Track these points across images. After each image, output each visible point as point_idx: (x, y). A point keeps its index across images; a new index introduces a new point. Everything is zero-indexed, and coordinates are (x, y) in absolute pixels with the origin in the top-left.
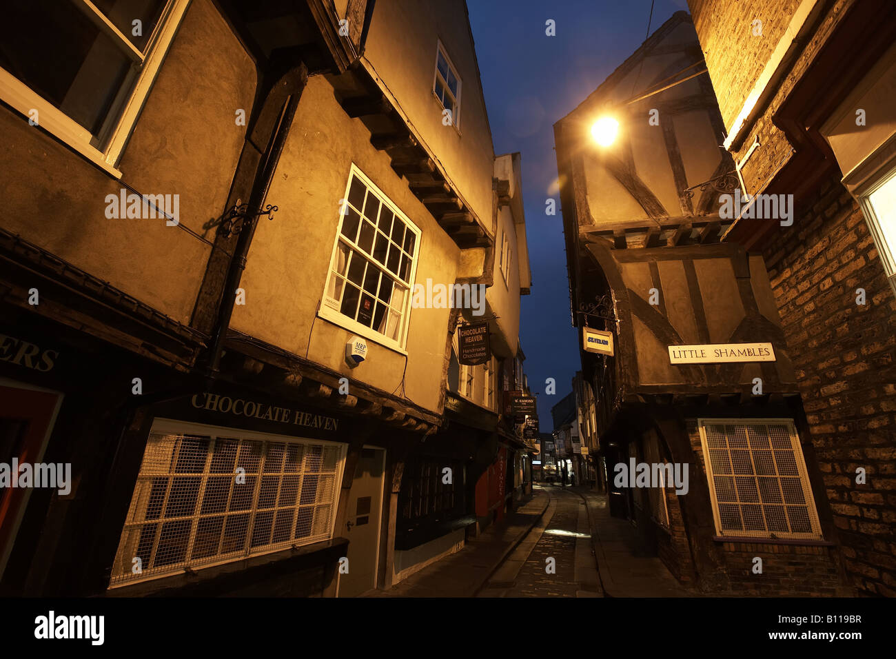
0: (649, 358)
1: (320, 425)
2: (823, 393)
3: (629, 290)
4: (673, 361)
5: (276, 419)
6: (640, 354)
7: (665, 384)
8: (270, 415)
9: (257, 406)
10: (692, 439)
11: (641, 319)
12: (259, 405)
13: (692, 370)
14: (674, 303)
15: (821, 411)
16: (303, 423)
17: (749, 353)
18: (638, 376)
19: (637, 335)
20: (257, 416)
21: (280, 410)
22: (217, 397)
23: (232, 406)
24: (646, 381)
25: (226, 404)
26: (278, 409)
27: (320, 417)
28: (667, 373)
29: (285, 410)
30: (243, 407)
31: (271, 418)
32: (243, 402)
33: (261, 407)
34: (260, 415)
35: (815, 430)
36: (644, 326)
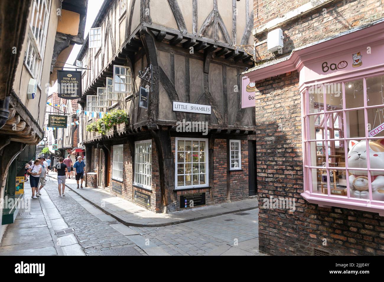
0: (164, 106)
2: (265, 139)
3: (160, 67)
4: (174, 109)
6: (160, 103)
7: (169, 121)
10: (172, 147)
11: (163, 84)
13: (181, 115)
14: (178, 79)
15: (263, 145)
17: (203, 109)
18: (158, 115)
19: (160, 93)
24: (161, 118)
28: (170, 116)
35: (259, 151)
36: (164, 89)
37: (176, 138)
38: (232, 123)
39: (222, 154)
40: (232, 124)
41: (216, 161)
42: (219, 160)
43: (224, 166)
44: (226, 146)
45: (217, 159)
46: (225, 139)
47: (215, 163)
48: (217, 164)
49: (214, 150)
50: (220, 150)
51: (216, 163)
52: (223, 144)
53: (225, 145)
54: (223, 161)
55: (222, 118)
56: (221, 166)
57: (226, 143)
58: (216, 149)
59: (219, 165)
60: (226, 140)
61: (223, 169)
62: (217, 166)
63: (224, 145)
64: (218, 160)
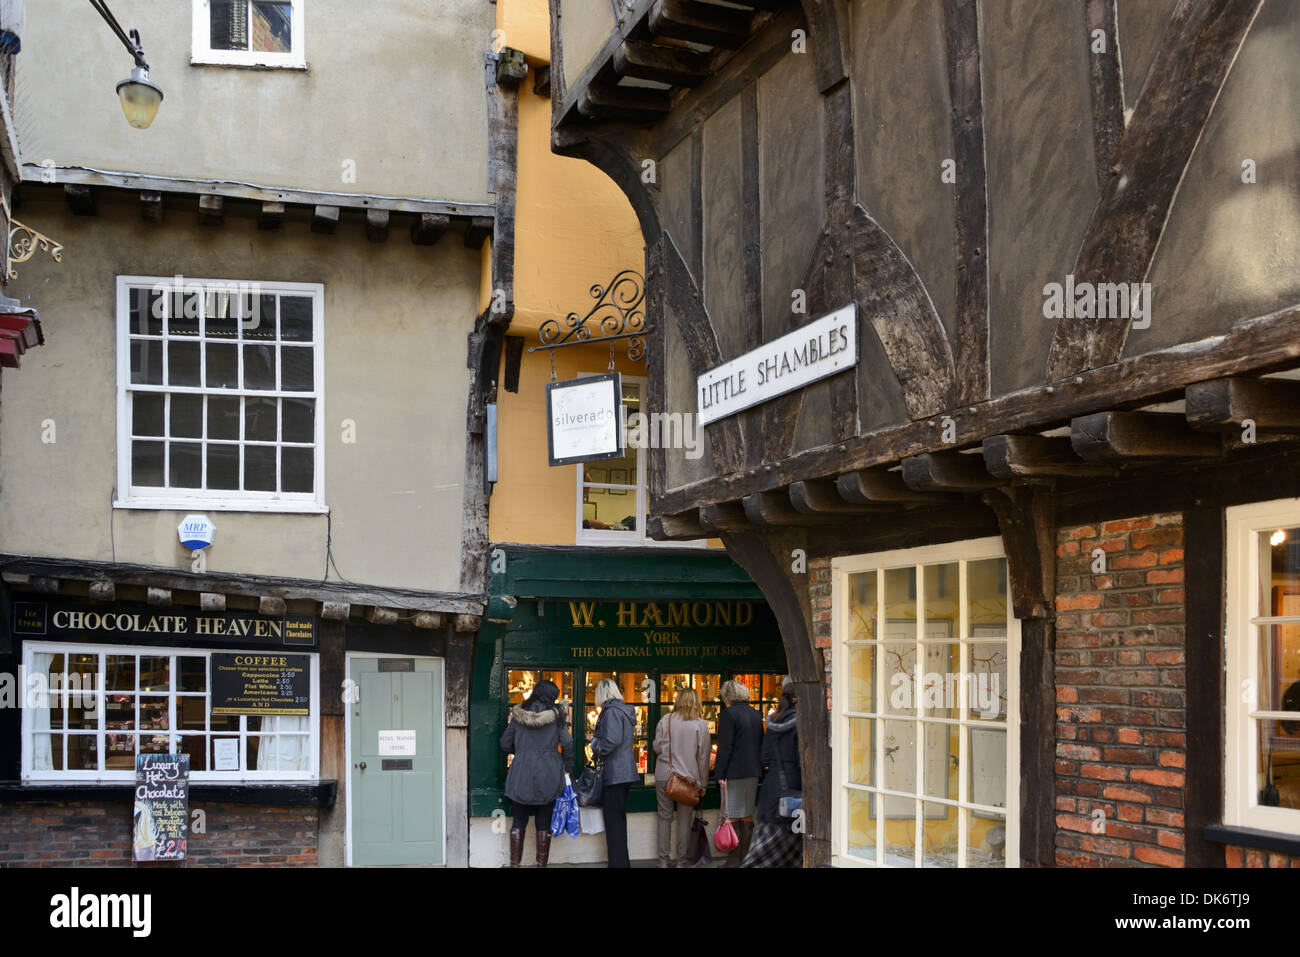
1: (246, 631)
3: (665, 236)
5: (166, 630)
8: (156, 626)
9: (133, 619)
11: (675, 310)
12: (136, 617)
16: (212, 630)
18: (665, 470)
20: (136, 629)
21: (169, 620)
22: (81, 615)
23: (101, 622)
24: (674, 481)
25: (93, 621)
26: (166, 619)
27: (242, 622)
29: (177, 619)
30: (115, 621)
31: (157, 630)
32: (114, 616)
33: (139, 619)
34: (141, 627)
37: (836, 561)
38: (1028, 364)
39: (1136, 657)
40: (1023, 376)
41: (1074, 720)
42: (1105, 713)
43: (1156, 777)
44: (1178, 576)
45: (1084, 697)
46: (1166, 509)
47: (1066, 741)
48: (1088, 752)
49: (1063, 623)
50: (1111, 618)
51: (1077, 741)
52: (1147, 560)
53: (1169, 568)
54: (1144, 727)
55: (938, 356)
56: (1121, 774)
57: (1178, 554)
58: (1079, 613)
59: (1103, 762)
60: (1177, 519)
61: (1143, 805)
62: (1085, 767)
63: (1154, 578)
64: (1090, 714)
